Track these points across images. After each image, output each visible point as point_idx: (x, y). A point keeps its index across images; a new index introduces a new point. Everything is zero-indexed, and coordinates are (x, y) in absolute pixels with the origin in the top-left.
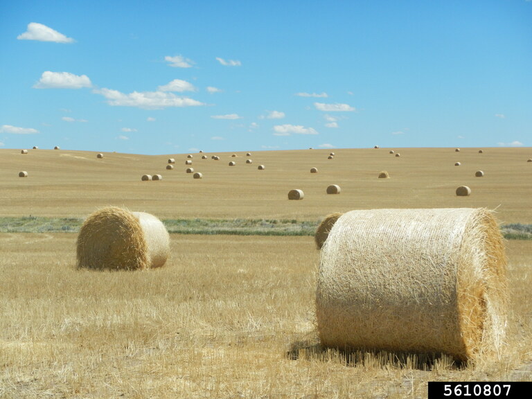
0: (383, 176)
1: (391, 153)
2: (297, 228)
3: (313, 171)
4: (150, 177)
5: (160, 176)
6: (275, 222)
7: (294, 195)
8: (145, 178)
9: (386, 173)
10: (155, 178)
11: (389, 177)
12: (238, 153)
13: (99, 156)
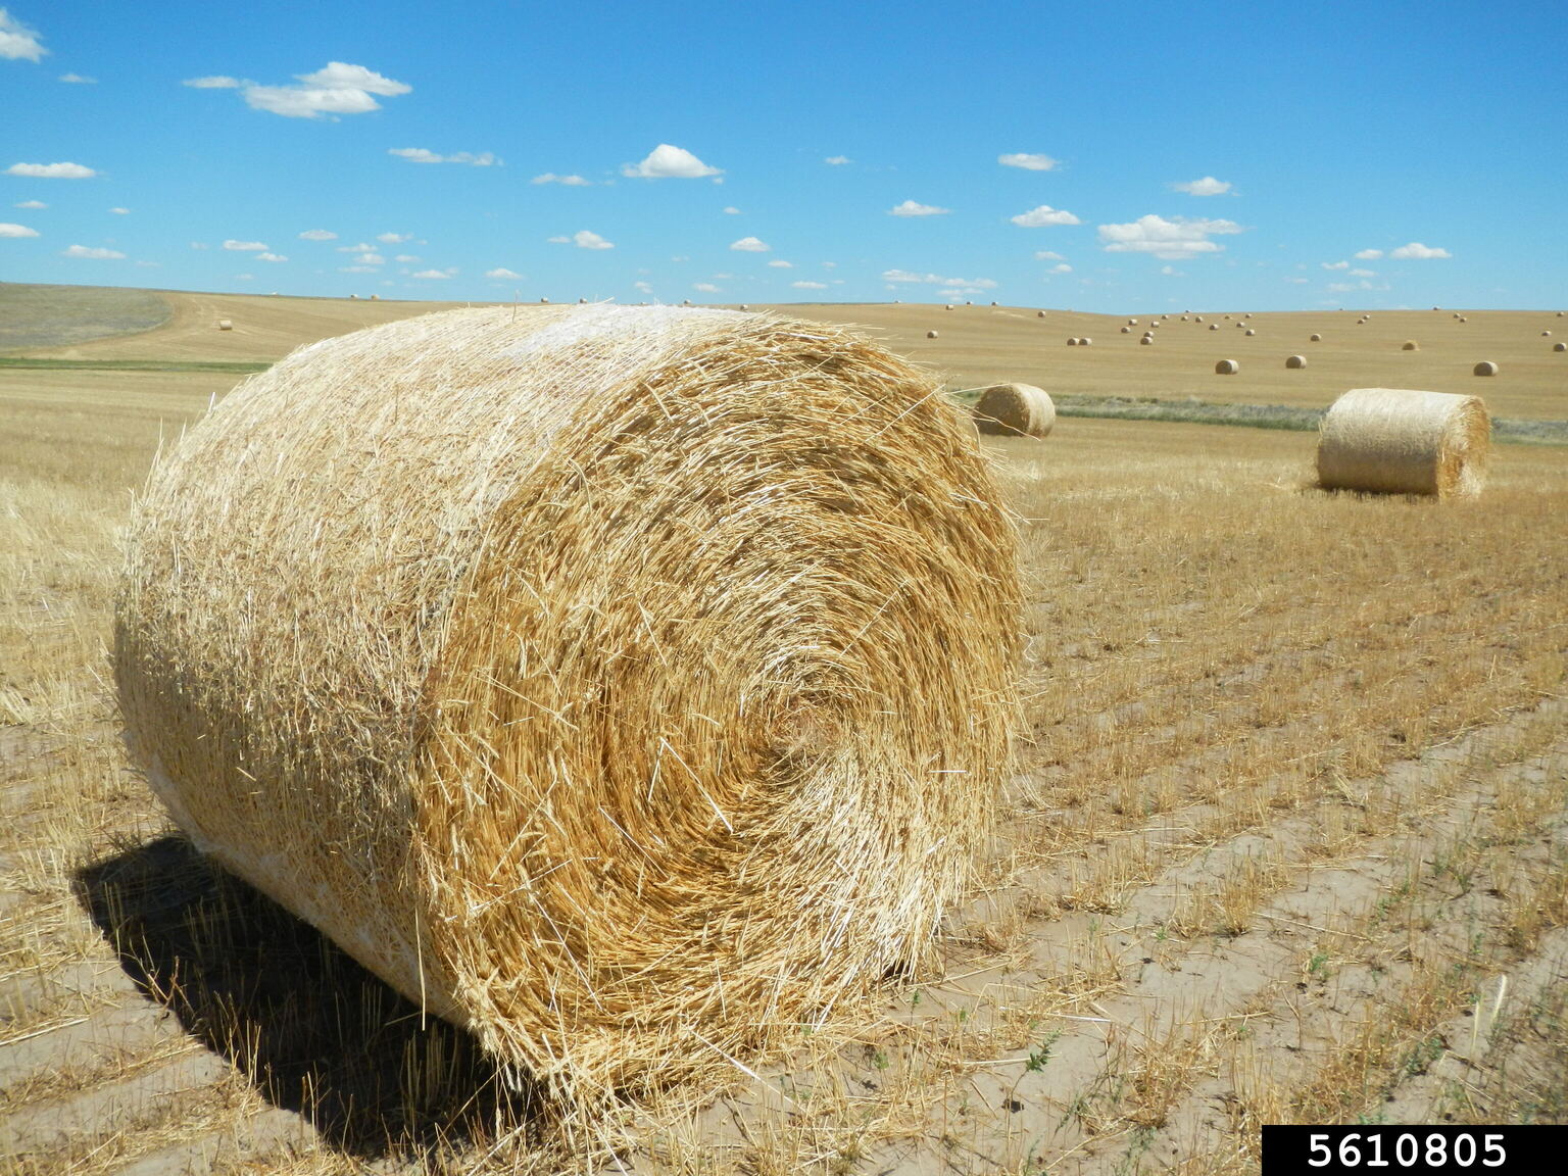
0: (1409, 347)
1: (1456, 316)
2: (1157, 410)
3: (1315, 339)
4: (1077, 340)
5: (1089, 340)
6: (1129, 401)
7: (1223, 368)
8: (1071, 343)
9: (1414, 342)
10: (1083, 342)
11: (1417, 349)
12: (1233, 314)
13: (1041, 315)
